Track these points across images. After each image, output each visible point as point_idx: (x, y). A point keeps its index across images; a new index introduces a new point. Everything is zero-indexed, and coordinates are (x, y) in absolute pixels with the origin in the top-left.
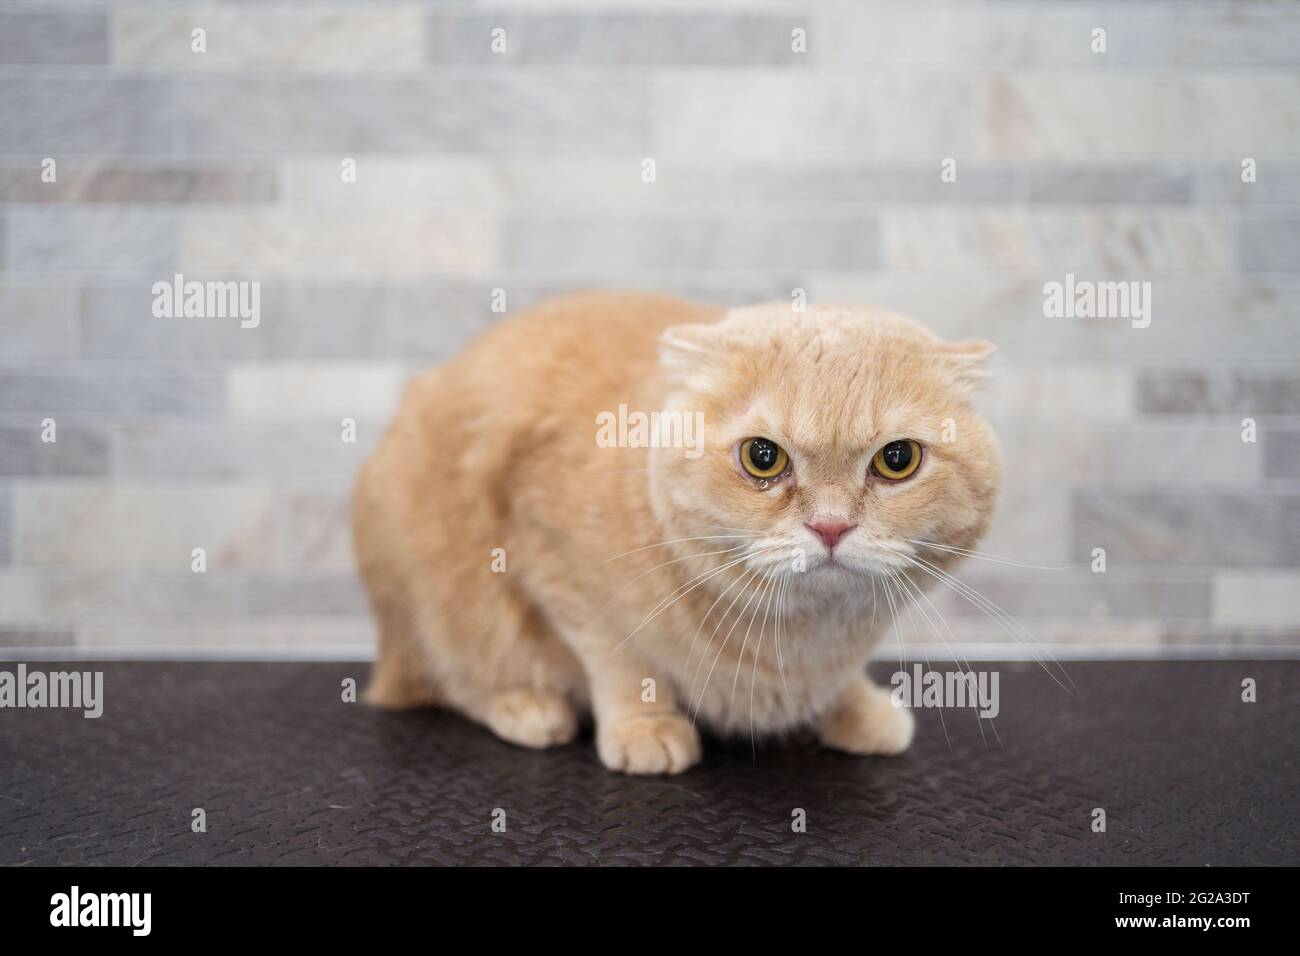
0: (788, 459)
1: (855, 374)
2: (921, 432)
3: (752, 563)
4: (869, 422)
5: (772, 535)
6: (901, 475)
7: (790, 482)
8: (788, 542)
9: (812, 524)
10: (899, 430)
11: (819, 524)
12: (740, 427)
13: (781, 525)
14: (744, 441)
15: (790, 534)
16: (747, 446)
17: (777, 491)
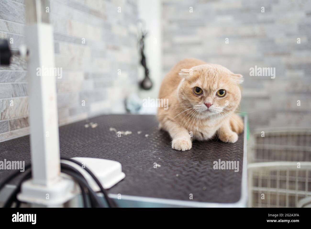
0: (202, 91)
1: (215, 77)
2: (226, 88)
3: (194, 109)
4: (217, 86)
5: (198, 104)
6: (222, 95)
7: (202, 95)
8: (201, 106)
9: (205, 103)
10: (222, 88)
11: (206, 103)
12: (194, 85)
13: (200, 103)
14: (194, 88)
15: (201, 104)
16: (195, 89)
17: (200, 97)
